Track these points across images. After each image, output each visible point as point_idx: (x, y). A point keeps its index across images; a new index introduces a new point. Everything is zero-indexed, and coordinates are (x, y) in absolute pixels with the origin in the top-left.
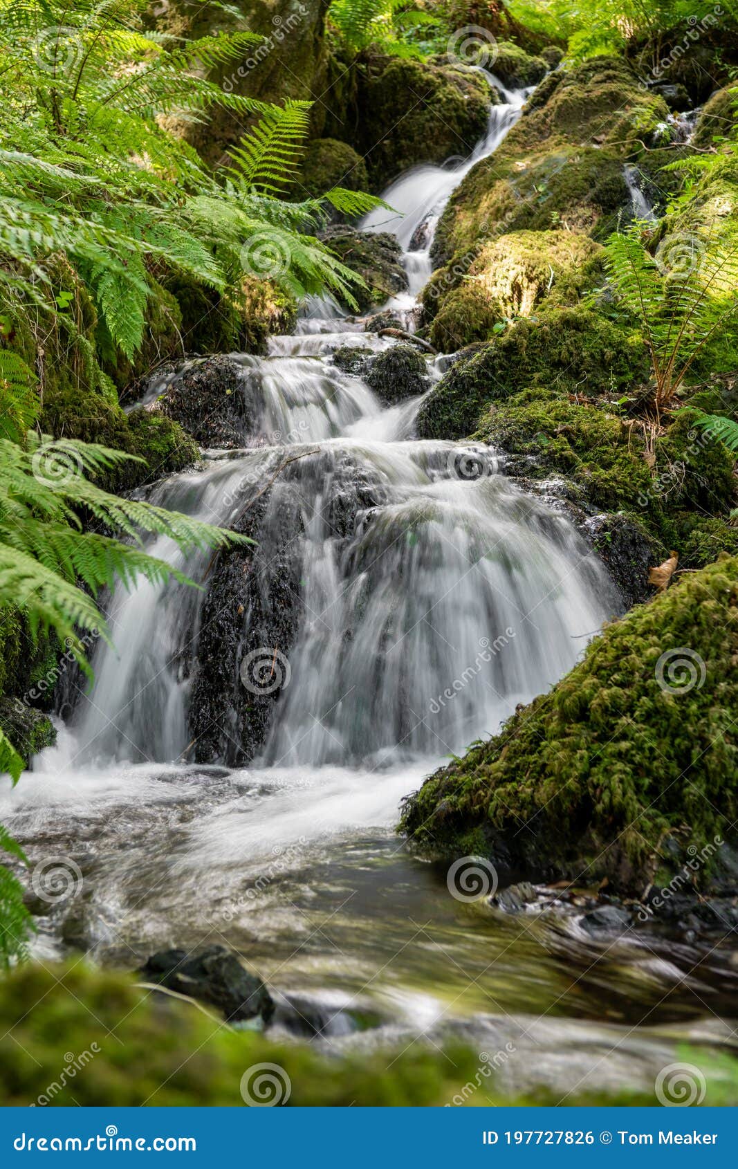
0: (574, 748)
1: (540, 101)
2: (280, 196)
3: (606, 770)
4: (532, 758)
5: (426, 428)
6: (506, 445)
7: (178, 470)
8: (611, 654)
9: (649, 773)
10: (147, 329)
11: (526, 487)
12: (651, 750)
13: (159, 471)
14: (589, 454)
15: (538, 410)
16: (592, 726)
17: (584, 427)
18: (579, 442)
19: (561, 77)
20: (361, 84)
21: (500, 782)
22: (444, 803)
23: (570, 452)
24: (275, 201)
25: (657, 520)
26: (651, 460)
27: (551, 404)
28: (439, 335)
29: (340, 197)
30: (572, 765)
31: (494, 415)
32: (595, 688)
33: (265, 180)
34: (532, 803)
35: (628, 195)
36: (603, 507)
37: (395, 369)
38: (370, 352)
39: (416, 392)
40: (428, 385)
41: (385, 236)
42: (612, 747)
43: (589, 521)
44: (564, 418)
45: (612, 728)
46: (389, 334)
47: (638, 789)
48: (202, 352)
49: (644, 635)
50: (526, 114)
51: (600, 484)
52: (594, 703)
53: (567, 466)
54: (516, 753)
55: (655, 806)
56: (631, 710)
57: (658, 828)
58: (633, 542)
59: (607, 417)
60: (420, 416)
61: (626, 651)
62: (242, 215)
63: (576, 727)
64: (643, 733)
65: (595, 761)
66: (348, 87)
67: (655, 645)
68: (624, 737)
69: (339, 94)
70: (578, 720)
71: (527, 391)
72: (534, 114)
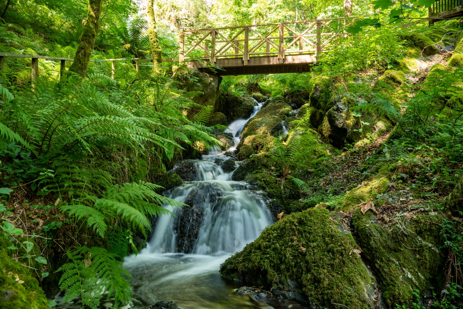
0: (257, 256)
1: (264, 106)
2: (206, 126)
3: (264, 261)
4: (248, 257)
5: (234, 178)
6: (251, 183)
7: (178, 186)
8: (266, 234)
9: (273, 262)
10: (174, 153)
11: (254, 193)
12: (274, 257)
13: (174, 185)
14: (269, 186)
15: (258, 175)
16: (261, 251)
17: (268, 180)
18: (267, 183)
19: (269, 101)
20: (226, 101)
21: (241, 262)
22: (229, 267)
23: (264, 185)
24: (204, 126)
25: (283, 201)
26: (282, 188)
27: (261, 174)
28: (239, 156)
29: (219, 126)
30: (256, 260)
31: (249, 176)
32: (262, 242)
33: (203, 122)
34: (248, 267)
35: (282, 127)
36: (271, 198)
37: (228, 164)
38: (223, 160)
39: (233, 170)
40: (235, 168)
41: (230, 133)
42: (265, 256)
43: (267, 201)
44: (264, 177)
45: (266, 251)
46: (229, 156)
47: (271, 266)
48: (186, 159)
49: (273, 231)
50: (262, 108)
51: (271, 193)
52: (262, 246)
53: (263, 189)
54: (245, 256)
55: (274, 270)
56: (270, 247)
57: (274, 275)
58: (277, 206)
59: (273, 177)
60: (233, 175)
61: (269, 234)
62: (197, 129)
63: (258, 251)
64: (273, 253)
65: (261, 259)
66: (224, 101)
67: (276, 233)
68: (268, 254)
69: (222, 103)
70: (258, 249)
71: (256, 171)
72: (263, 108)
